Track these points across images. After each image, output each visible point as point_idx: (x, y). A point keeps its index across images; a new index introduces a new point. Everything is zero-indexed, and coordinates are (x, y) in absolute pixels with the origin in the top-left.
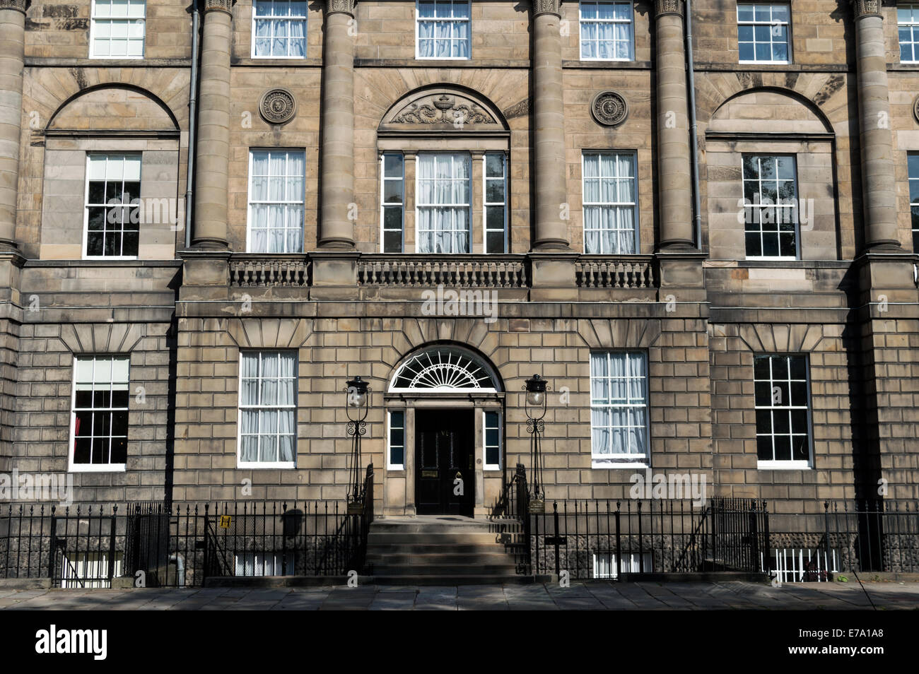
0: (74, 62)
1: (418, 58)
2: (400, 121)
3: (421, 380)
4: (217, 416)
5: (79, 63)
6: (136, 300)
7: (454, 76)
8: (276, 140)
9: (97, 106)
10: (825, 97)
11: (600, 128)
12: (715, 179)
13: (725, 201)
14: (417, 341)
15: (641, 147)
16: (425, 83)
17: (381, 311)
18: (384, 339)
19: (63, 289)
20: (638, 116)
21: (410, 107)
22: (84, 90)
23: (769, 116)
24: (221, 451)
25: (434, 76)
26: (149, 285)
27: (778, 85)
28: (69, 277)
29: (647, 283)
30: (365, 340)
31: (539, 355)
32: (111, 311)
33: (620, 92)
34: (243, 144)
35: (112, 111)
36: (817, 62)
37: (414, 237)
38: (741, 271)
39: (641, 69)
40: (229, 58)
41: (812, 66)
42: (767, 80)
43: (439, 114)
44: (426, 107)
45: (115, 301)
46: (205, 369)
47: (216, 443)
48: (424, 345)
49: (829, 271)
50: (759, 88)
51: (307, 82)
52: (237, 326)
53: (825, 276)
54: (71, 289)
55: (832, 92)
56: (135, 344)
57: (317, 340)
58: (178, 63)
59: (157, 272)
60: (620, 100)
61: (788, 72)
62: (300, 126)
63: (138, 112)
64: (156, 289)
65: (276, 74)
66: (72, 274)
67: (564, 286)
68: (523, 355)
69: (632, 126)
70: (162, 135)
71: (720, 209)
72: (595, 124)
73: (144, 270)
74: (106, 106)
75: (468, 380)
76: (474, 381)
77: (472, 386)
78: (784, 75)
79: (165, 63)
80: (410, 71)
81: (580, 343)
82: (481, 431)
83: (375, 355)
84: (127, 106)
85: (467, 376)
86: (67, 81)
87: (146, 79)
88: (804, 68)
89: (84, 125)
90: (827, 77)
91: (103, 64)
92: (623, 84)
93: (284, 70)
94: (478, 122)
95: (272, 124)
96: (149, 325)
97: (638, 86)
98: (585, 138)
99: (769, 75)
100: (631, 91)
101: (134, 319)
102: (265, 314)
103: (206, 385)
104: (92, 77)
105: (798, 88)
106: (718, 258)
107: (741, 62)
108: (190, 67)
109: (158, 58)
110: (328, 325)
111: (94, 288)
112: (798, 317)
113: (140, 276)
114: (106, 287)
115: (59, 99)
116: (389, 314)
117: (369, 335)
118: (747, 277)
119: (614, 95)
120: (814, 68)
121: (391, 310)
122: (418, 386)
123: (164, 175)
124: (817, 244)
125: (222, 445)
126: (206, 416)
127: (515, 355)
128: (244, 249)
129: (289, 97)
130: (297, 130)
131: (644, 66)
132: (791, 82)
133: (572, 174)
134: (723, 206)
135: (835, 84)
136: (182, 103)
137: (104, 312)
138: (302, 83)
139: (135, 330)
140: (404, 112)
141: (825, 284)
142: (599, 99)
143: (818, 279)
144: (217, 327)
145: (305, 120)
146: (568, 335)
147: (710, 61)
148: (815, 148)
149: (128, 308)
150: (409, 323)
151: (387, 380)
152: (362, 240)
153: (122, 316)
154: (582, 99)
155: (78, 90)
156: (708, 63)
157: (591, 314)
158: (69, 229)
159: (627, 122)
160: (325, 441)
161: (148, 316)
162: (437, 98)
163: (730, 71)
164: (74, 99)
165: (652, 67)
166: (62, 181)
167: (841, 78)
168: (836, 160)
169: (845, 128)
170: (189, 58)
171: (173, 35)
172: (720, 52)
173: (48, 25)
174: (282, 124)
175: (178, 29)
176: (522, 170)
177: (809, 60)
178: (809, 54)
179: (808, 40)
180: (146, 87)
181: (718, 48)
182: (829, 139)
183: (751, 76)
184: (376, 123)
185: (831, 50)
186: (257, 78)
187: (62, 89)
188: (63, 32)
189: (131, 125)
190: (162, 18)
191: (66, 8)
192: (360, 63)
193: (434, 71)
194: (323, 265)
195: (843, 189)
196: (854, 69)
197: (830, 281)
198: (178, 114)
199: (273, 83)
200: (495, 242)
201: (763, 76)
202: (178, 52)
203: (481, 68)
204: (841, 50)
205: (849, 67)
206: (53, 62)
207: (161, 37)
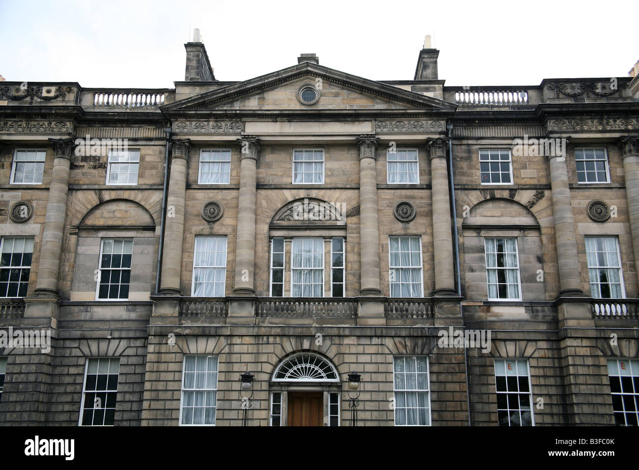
0: (97, 187)
1: (293, 183)
2: (283, 220)
3: (292, 374)
4: (168, 395)
5: (100, 187)
6: (125, 325)
7: (315, 194)
8: (210, 230)
9: (109, 212)
10: (533, 204)
11: (400, 223)
12: (469, 253)
13: (475, 266)
14: (289, 349)
15: (424, 234)
16: (297, 198)
17: (268, 332)
18: (270, 348)
19: (83, 318)
20: (421, 216)
21: (289, 211)
22: (102, 203)
23: (500, 215)
24: (170, 418)
25: (302, 194)
26: (133, 316)
27: (505, 197)
28: (86, 311)
29: (427, 315)
30: (258, 349)
31: (362, 359)
32: (110, 332)
33: (411, 202)
34: (191, 233)
35: (117, 214)
36: (528, 183)
37: (290, 287)
38: (485, 308)
39: (423, 189)
40: (185, 184)
41: (524, 185)
42: (498, 194)
45: (113, 326)
46: (163, 367)
47: (167, 412)
48: (293, 352)
49: (539, 308)
50: (493, 199)
51: (229, 197)
52: (183, 341)
53: (537, 311)
54: (88, 318)
55: (537, 201)
56: (123, 352)
57: (230, 349)
58: (156, 187)
59: (139, 309)
60: (410, 206)
61: (511, 190)
62: (225, 223)
63: (132, 216)
64: (137, 318)
65: (212, 193)
66: (89, 310)
67: (377, 317)
68: (353, 359)
69: (418, 221)
70: (146, 229)
71: (472, 270)
72: (396, 220)
73: (130, 308)
74: (114, 211)
75: (320, 374)
76: (323, 375)
77: (322, 377)
78: (508, 191)
79: (148, 187)
80: (288, 191)
81: (387, 351)
82: (327, 406)
83: (264, 358)
84: (126, 212)
85: (319, 371)
86: (92, 198)
87: (138, 197)
88: (520, 187)
89: (101, 222)
90: (534, 192)
91: (114, 188)
92: (413, 197)
93: (216, 191)
95: (209, 222)
96: (132, 340)
97: (422, 198)
98: (391, 228)
99: (499, 191)
100: (417, 201)
101: (123, 336)
102: (200, 333)
103: (163, 376)
104: (107, 196)
105: (516, 198)
106: (472, 300)
107: (482, 184)
108: (162, 189)
109: (145, 185)
110: (237, 340)
111: (101, 318)
112: (521, 336)
113: (128, 311)
114: (108, 317)
115: (87, 208)
116: (273, 334)
117: (260, 346)
118: (489, 312)
119: (407, 204)
120: (526, 187)
121: (274, 332)
122: (289, 377)
123: (146, 251)
124: (531, 291)
125: (170, 413)
126: (162, 395)
127: (348, 359)
128: (190, 295)
129: (218, 206)
130: (223, 225)
131: (425, 187)
132: (512, 195)
133: (383, 250)
134: (474, 268)
135: (539, 196)
136: (157, 210)
137: (106, 332)
138: (226, 198)
139: (124, 344)
140: (285, 214)
141: (537, 316)
142: (399, 206)
143: (533, 312)
145: (227, 219)
146: (380, 347)
147: (464, 183)
148: (528, 234)
149: (120, 330)
150: (285, 339)
151: (272, 374)
152: (259, 289)
153: (116, 335)
154: (388, 206)
155: (98, 203)
156: (463, 185)
157: (393, 334)
158: (89, 283)
159: (415, 219)
160: (233, 411)
161: (131, 335)
163: (476, 189)
164: (96, 207)
165: (429, 187)
166: (86, 255)
167: (543, 192)
168: (541, 240)
169: (544, 222)
170: (162, 185)
171: (154, 172)
172: (470, 178)
173: (84, 166)
174: (214, 222)
175: (157, 168)
176: (354, 247)
177: (523, 182)
178: (523, 178)
179: (522, 171)
180: (137, 200)
181: (469, 176)
182: (537, 228)
183: (488, 192)
184: (269, 221)
185: (536, 176)
186: (200, 195)
187: (90, 202)
188: (92, 171)
189: (128, 223)
190: (148, 162)
191: (94, 157)
192: (260, 186)
193: (303, 191)
194: (235, 304)
195: (546, 258)
196: (549, 187)
197: (540, 314)
198: (155, 216)
199: (210, 198)
200: (338, 290)
201: (496, 192)
202: (157, 180)
203: (330, 189)
204: (542, 176)
205: (546, 185)
206: (85, 187)
207: (147, 172)
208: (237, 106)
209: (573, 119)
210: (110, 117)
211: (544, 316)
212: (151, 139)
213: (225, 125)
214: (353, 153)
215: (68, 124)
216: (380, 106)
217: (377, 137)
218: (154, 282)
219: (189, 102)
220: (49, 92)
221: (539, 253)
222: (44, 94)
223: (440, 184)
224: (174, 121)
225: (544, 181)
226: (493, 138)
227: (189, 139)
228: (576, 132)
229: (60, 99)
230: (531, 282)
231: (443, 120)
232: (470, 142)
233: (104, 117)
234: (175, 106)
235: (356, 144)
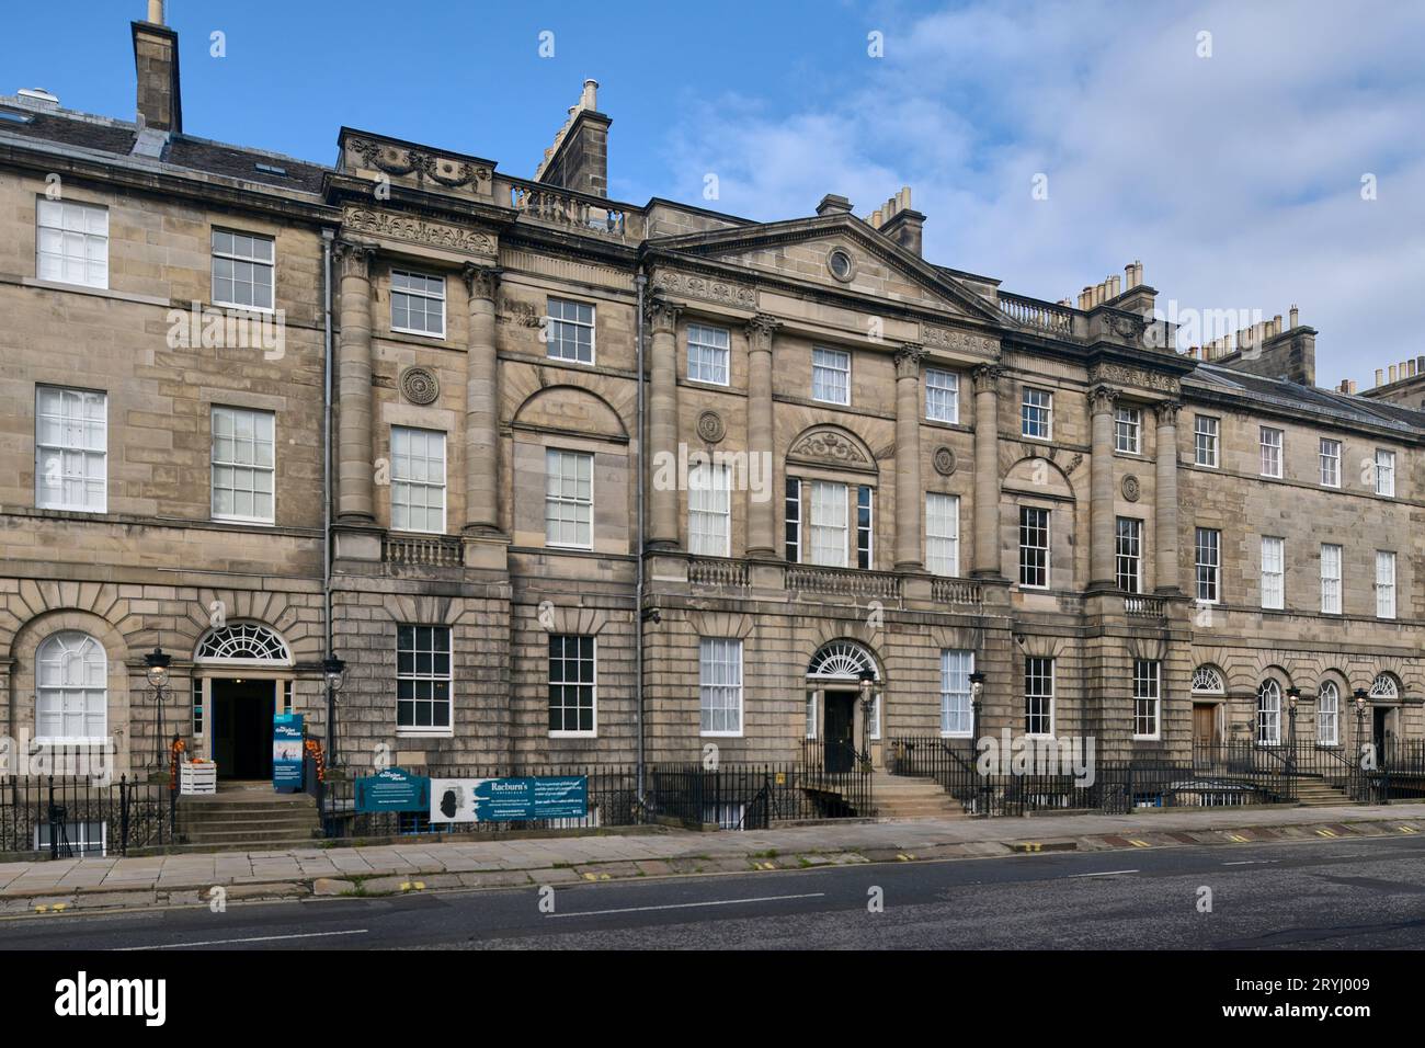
0: (536, 360)
1: (813, 398)
2: (799, 452)
3: (824, 668)
4: (685, 692)
5: (541, 361)
6: (600, 588)
7: (841, 418)
9: (554, 405)
10: (1071, 469)
11: (938, 475)
13: (1010, 542)
14: (829, 636)
15: (966, 493)
16: (820, 422)
17: (803, 611)
19: (536, 574)
20: (963, 469)
21: (807, 440)
22: (545, 389)
24: (688, 722)
25: (826, 416)
26: (609, 575)
27: (1045, 456)
28: (540, 563)
29: (972, 600)
30: (792, 634)
31: (910, 652)
32: (580, 598)
33: (952, 448)
35: (568, 411)
36: (1068, 442)
38: (1019, 595)
39: (964, 432)
40: (673, 377)
41: (1065, 444)
42: (1039, 451)
43: (827, 449)
44: (818, 442)
45: (583, 588)
46: (674, 653)
47: (685, 715)
48: (834, 639)
49: (1069, 599)
50: (1034, 456)
51: (733, 408)
52: (698, 618)
53: (1067, 603)
54: (543, 574)
55: (1075, 466)
56: (601, 628)
57: (758, 633)
58: (627, 374)
59: (615, 565)
60: (951, 454)
61: (1051, 448)
62: (728, 446)
63: (591, 415)
64: (614, 579)
65: (709, 397)
66: (544, 561)
67: (924, 599)
69: (959, 476)
70: (614, 440)
71: (1006, 547)
72: (935, 472)
73: (604, 562)
74: (562, 406)
75: (856, 669)
77: (857, 673)
78: (1049, 449)
79: (616, 373)
80: (809, 409)
81: (934, 644)
84: (583, 408)
85: (855, 666)
86: (531, 377)
87: (601, 385)
88: (1058, 445)
89: (543, 421)
90: (1073, 455)
91: (563, 366)
92: (953, 442)
93: (714, 394)
94: (854, 459)
95: (707, 442)
96: (612, 612)
97: (963, 445)
98: (928, 480)
99: (1041, 448)
100: (959, 448)
101: (600, 605)
102: (721, 609)
103: (675, 666)
104: (553, 377)
105: (1056, 460)
106: (1010, 585)
107: (1022, 435)
108: (638, 380)
109: (609, 367)
110: (766, 620)
111: (563, 575)
112: (1052, 631)
113: (602, 567)
114: (572, 575)
116: (810, 614)
117: (795, 630)
118: (1022, 600)
119: (947, 450)
120: (1067, 447)
121: (811, 611)
122: (820, 672)
123: (615, 477)
124: (1061, 578)
125: (689, 717)
126: (676, 692)
127: (893, 651)
129: (718, 419)
130: (726, 450)
131: (968, 430)
132: (1052, 456)
133: (920, 508)
134: (1008, 544)
135: (1077, 460)
136: (631, 413)
137: (576, 597)
138: (729, 407)
139: (601, 616)
140: (803, 444)
141: (1067, 608)
142: (938, 452)
143: (1062, 604)
144: (682, 617)
145: (732, 442)
146: (926, 638)
147: (1009, 431)
148: (1062, 507)
149: (596, 596)
150: (823, 622)
153: (590, 602)
154: (927, 451)
155: (540, 388)
157: (942, 623)
159: (956, 472)
161: (611, 604)
162: (826, 435)
163: (1017, 441)
164: (535, 395)
165: (972, 431)
166: (526, 473)
167: (1081, 457)
168: (1075, 516)
169: (1082, 494)
170: (636, 371)
171: (621, 347)
172: (1012, 426)
173: (510, 319)
174: (714, 443)
175: (626, 342)
176: (887, 503)
177: (1062, 439)
178: (1064, 435)
179: (1064, 425)
180: (599, 392)
181: (1011, 423)
182: (1072, 501)
183: (1029, 447)
184: (784, 451)
185: (1075, 434)
186: (691, 397)
187: (526, 385)
188: (524, 329)
189: (586, 427)
190: (610, 329)
191: (525, 304)
192: (776, 398)
193: (826, 412)
194: (761, 570)
195: (1079, 539)
196: (1089, 450)
197: (1069, 606)
198: (627, 422)
199: (706, 405)
200: (863, 559)
201: (1037, 447)
202: (626, 364)
203: (859, 414)
204: (1082, 435)
205: (1086, 448)
206: (517, 357)
207: (611, 347)
208: (747, 261)
209: (1125, 367)
210: (554, 240)
211: (1073, 609)
212: (613, 291)
213: (733, 290)
214: (888, 366)
215: (491, 238)
216: (928, 302)
217: (925, 349)
218: (634, 527)
219: (686, 241)
220: (448, 169)
221: (1071, 533)
222: (441, 173)
223: (988, 429)
224: (660, 269)
225: (1083, 442)
226: (1039, 375)
227: (685, 305)
228: (1126, 385)
229: (468, 187)
230: (1061, 567)
231: (997, 339)
232: (1016, 375)
233: (545, 238)
234: (667, 244)
235: (893, 353)
